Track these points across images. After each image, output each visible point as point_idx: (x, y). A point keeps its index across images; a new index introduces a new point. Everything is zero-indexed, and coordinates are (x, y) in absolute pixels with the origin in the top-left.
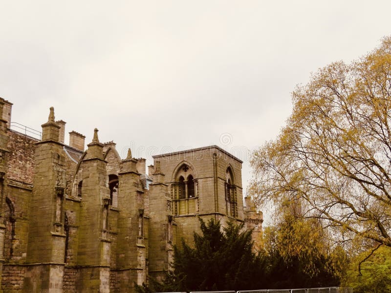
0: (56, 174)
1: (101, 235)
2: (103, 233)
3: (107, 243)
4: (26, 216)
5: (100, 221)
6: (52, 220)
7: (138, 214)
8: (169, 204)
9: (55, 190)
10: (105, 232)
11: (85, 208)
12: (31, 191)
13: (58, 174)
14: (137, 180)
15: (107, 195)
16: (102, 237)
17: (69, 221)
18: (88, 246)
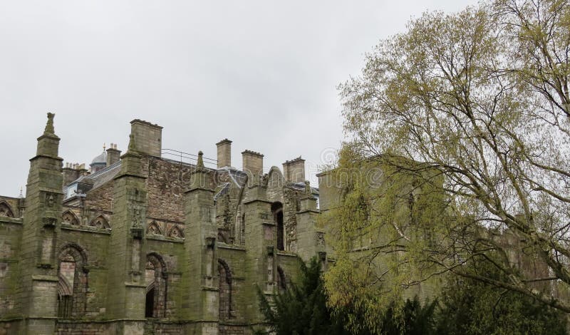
0: (132, 214)
1: (203, 282)
2: (207, 280)
3: (213, 292)
4: (104, 265)
5: (202, 266)
6: (128, 268)
7: (266, 253)
8: (321, 236)
9: (130, 232)
10: (210, 278)
11: (187, 250)
12: (109, 235)
13: (135, 213)
14: (267, 210)
15: (213, 232)
16: (205, 284)
17: (167, 267)
18: (190, 297)
